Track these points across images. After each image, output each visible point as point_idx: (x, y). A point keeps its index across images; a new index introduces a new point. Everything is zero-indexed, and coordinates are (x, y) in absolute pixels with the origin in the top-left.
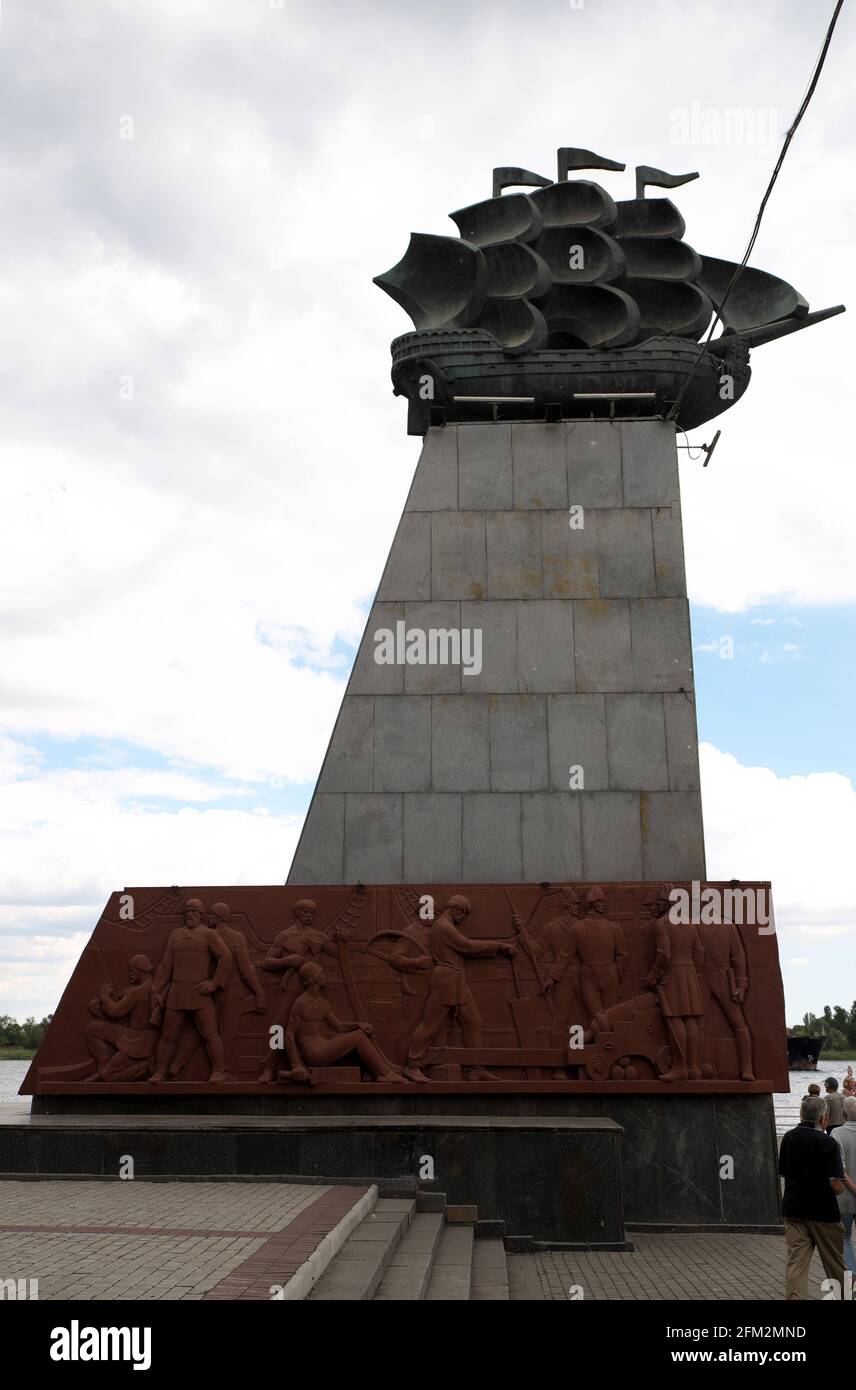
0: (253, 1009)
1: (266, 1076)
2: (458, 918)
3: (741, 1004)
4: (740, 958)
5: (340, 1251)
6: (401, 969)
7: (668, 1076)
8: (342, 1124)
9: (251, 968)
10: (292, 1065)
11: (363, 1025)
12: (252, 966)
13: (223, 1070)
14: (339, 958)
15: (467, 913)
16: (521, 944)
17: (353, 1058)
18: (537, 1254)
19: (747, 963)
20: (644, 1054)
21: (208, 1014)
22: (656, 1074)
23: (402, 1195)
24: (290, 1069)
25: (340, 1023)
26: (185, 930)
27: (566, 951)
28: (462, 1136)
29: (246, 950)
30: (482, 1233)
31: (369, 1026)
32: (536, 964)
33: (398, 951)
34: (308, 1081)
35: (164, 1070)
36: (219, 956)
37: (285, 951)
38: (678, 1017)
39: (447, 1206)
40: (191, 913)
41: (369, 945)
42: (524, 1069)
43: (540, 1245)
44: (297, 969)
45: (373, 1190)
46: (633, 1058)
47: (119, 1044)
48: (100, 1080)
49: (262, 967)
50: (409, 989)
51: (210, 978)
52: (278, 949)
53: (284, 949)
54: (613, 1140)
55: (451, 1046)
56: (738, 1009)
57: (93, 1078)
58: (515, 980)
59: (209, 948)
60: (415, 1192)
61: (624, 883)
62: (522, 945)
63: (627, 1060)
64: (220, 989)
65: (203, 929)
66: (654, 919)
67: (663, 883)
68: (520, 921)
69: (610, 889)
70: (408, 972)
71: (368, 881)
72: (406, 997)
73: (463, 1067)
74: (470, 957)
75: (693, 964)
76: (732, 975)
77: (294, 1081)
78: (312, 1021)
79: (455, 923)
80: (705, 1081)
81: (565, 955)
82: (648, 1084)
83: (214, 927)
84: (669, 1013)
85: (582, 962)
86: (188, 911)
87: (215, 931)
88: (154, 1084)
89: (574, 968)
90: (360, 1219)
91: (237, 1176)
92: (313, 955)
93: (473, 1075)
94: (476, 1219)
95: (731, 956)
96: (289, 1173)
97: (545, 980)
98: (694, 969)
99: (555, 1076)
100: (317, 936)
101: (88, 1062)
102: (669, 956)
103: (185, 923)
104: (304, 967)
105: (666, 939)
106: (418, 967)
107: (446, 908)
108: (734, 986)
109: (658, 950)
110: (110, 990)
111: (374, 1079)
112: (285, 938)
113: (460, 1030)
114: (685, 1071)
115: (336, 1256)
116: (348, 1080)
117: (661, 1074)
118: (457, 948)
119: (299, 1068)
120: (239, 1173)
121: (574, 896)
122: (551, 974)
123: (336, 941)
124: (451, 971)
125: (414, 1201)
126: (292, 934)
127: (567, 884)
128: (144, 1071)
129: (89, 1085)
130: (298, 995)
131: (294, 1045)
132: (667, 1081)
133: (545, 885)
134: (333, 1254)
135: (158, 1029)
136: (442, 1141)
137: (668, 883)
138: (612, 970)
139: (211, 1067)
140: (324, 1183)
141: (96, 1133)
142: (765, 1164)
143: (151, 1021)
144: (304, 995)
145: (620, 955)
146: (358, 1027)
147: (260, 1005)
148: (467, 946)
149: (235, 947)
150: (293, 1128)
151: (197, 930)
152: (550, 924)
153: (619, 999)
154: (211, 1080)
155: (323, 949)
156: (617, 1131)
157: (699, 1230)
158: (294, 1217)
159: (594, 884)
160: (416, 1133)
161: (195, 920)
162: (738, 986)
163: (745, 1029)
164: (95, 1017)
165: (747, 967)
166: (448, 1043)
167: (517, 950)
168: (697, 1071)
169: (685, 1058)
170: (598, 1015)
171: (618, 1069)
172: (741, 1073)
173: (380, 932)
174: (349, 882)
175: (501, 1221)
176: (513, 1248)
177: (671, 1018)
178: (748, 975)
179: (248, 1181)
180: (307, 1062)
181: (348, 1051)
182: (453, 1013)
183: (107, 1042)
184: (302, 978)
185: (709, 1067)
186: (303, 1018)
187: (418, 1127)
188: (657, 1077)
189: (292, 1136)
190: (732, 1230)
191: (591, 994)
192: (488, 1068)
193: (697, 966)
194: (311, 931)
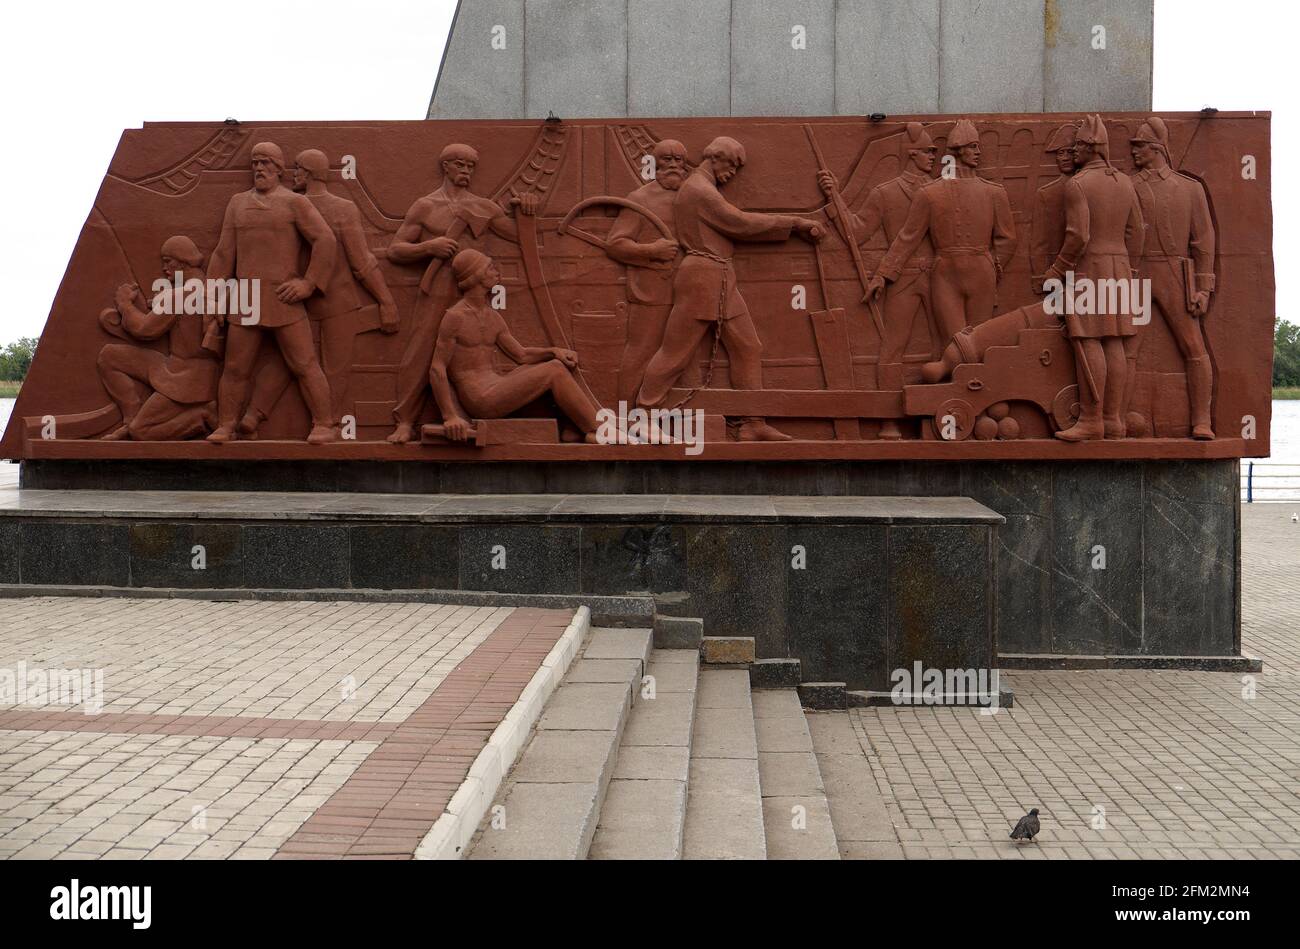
0: (375, 327)
1: (403, 432)
2: (723, 175)
3: (1201, 317)
4: (1207, 242)
5: (518, 760)
6: (626, 261)
7: (1071, 432)
8: (530, 511)
9: (369, 259)
10: (445, 416)
11: (562, 352)
12: (371, 256)
13: (331, 422)
14: (518, 244)
15: (740, 166)
16: (832, 220)
17: (545, 404)
18: (852, 711)
19: (1216, 249)
20: (1031, 397)
21: (301, 333)
22: (1050, 428)
23: (628, 623)
24: (441, 421)
25: (521, 349)
26: (252, 195)
27: (909, 232)
28: (732, 531)
29: (358, 228)
30: (763, 679)
31: (572, 353)
32: (857, 253)
33: (620, 231)
34: (472, 441)
35: (233, 422)
36: (314, 240)
37: (425, 231)
38: (1096, 339)
39: (704, 639)
40: (260, 166)
41: (570, 222)
42: (830, 421)
43: (857, 697)
44: (446, 260)
45: (582, 615)
46: (1014, 404)
47: (155, 381)
48: (128, 436)
49: (388, 258)
50: (640, 295)
51: (301, 273)
52: (415, 228)
53: (423, 226)
54: (986, 536)
55: (708, 386)
56: (1195, 325)
57: (114, 435)
58: (820, 280)
59: (295, 225)
60: (651, 619)
61: (1015, 116)
62: (833, 222)
63: (1003, 408)
64: (318, 293)
65: (284, 193)
66: (1063, 176)
67: (1083, 115)
68: (831, 181)
69: (989, 125)
70: (637, 267)
71: (567, 112)
72: (634, 307)
73: (729, 419)
74: (742, 242)
75: (1124, 250)
76: (1191, 270)
77: (447, 441)
78: (475, 345)
79: (719, 184)
80: (1131, 440)
81: (905, 237)
82: (1037, 446)
83: (302, 190)
84: (1081, 333)
85: (935, 249)
86: (256, 163)
87: (304, 198)
88: (217, 444)
89: (922, 259)
90: (558, 677)
91: (355, 591)
92: (474, 238)
93: (745, 431)
94: (753, 658)
95: (1191, 238)
96: (440, 588)
97: (871, 279)
98: (1126, 260)
99: (883, 434)
100: (479, 206)
101: (104, 411)
102: (1087, 237)
103: (251, 184)
104: (458, 258)
105: (1084, 207)
106: (655, 258)
107: (704, 158)
108: (1192, 287)
109: (1069, 228)
110: (133, 294)
111: (582, 439)
112: (426, 210)
113: (725, 361)
114: (1100, 426)
115: (511, 770)
116: (539, 439)
117: (1060, 430)
118: (721, 226)
119: (456, 421)
120: (357, 586)
121: (926, 138)
122: (881, 269)
123: (513, 216)
124: (710, 264)
125: (651, 631)
126: (439, 203)
127: (914, 118)
128: (200, 423)
129: (110, 444)
130: (451, 302)
131: (446, 383)
132: (1067, 441)
133: (876, 120)
134: (504, 771)
135: (218, 357)
136: (697, 538)
137: (1093, 114)
138: (987, 261)
139: (311, 418)
140: (500, 603)
141: (115, 523)
142: (1218, 567)
143: (205, 344)
144: (460, 303)
145: (1000, 237)
146: (551, 357)
147: (387, 320)
148: (738, 222)
149: (339, 224)
150: (444, 516)
151: (273, 194)
152: (884, 186)
153: (995, 311)
154: (310, 437)
155: (491, 228)
156: (993, 523)
157: (1106, 665)
158: (437, 681)
159: (963, 117)
160: (655, 525)
161: (269, 178)
162: (1198, 288)
163: (1204, 358)
164: (112, 337)
165: (1217, 256)
166: (704, 382)
167: (824, 230)
168: (1120, 425)
169: (1100, 405)
170: (959, 335)
171: (988, 421)
172: (1192, 428)
173: (588, 200)
174: (532, 115)
175: (796, 661)
176: (814, 702)
177: (1082, 339)
178: (1216, 269)
179: (372, 599)
180: (470, 412)
181: (538, 392)
182: (714, 333)
183: (134, 378)
184: (457, 276)
185: (1139, 419)
186: (459, 340)
187: (657, 516)
188: (1051, 435)
189: (444, 530)
190: (1158, 665)
191: (948, 300)
192: (769, 420)
193: (1132, 256)
194: (469, 197)
